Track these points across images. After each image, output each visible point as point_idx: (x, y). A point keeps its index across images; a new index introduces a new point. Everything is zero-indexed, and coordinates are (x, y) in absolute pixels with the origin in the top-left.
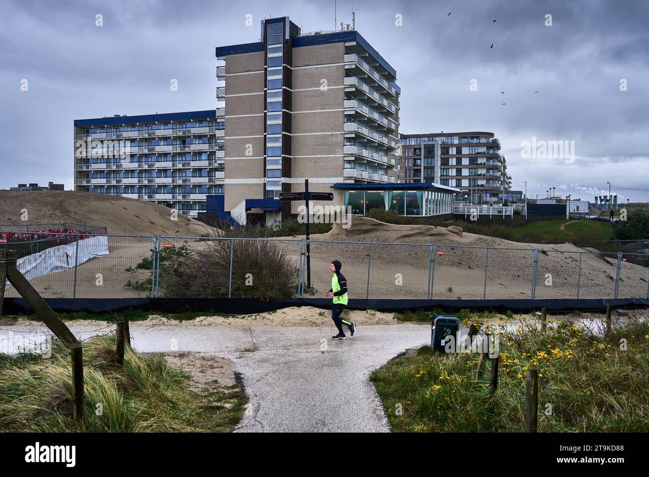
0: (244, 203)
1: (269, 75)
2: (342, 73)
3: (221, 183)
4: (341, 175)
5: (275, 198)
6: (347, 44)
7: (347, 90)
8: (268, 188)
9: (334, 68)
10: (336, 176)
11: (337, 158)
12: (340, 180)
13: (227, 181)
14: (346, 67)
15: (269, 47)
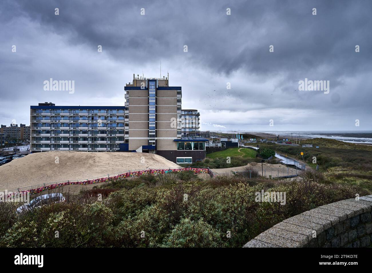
0: (141, 147)
1: (150, 100)
2: (176, 101)
3: (128, 139)
4: (176, 136)
5: (153, 145)
6: (178, 91)
7: (178, 107)
8: (150, 141)
9: (173, 99)
10: (174, 137)
11: (175, 130)
12: (176, 138)
13: (130, 138)
14: (178, 99)
15: (150, 90)
